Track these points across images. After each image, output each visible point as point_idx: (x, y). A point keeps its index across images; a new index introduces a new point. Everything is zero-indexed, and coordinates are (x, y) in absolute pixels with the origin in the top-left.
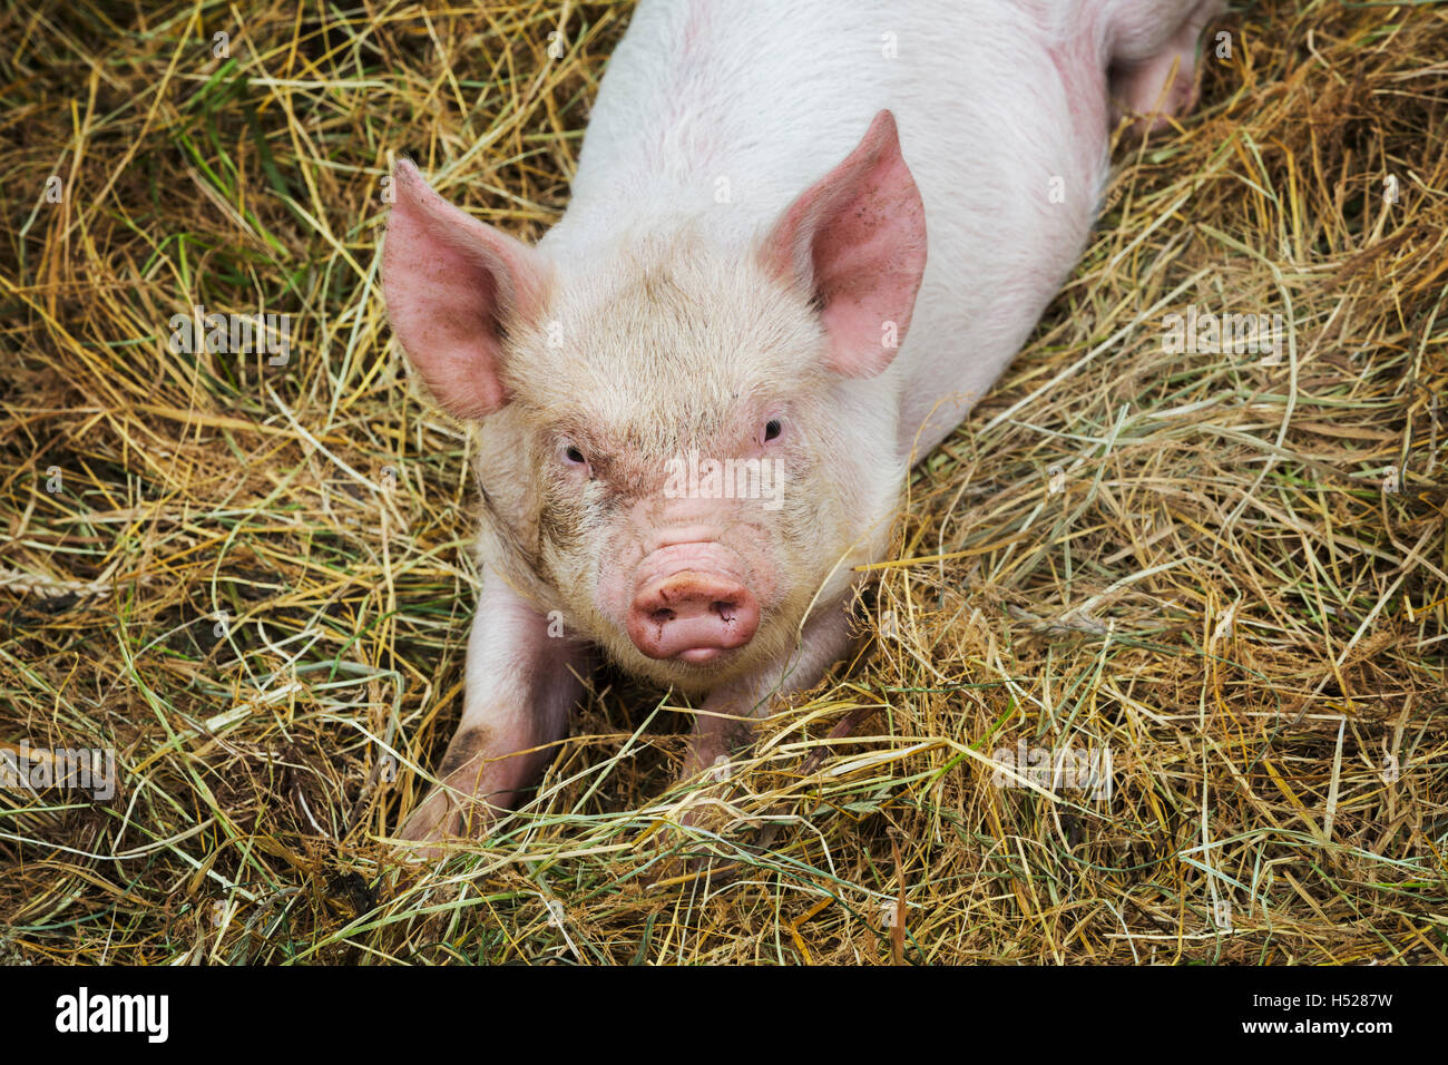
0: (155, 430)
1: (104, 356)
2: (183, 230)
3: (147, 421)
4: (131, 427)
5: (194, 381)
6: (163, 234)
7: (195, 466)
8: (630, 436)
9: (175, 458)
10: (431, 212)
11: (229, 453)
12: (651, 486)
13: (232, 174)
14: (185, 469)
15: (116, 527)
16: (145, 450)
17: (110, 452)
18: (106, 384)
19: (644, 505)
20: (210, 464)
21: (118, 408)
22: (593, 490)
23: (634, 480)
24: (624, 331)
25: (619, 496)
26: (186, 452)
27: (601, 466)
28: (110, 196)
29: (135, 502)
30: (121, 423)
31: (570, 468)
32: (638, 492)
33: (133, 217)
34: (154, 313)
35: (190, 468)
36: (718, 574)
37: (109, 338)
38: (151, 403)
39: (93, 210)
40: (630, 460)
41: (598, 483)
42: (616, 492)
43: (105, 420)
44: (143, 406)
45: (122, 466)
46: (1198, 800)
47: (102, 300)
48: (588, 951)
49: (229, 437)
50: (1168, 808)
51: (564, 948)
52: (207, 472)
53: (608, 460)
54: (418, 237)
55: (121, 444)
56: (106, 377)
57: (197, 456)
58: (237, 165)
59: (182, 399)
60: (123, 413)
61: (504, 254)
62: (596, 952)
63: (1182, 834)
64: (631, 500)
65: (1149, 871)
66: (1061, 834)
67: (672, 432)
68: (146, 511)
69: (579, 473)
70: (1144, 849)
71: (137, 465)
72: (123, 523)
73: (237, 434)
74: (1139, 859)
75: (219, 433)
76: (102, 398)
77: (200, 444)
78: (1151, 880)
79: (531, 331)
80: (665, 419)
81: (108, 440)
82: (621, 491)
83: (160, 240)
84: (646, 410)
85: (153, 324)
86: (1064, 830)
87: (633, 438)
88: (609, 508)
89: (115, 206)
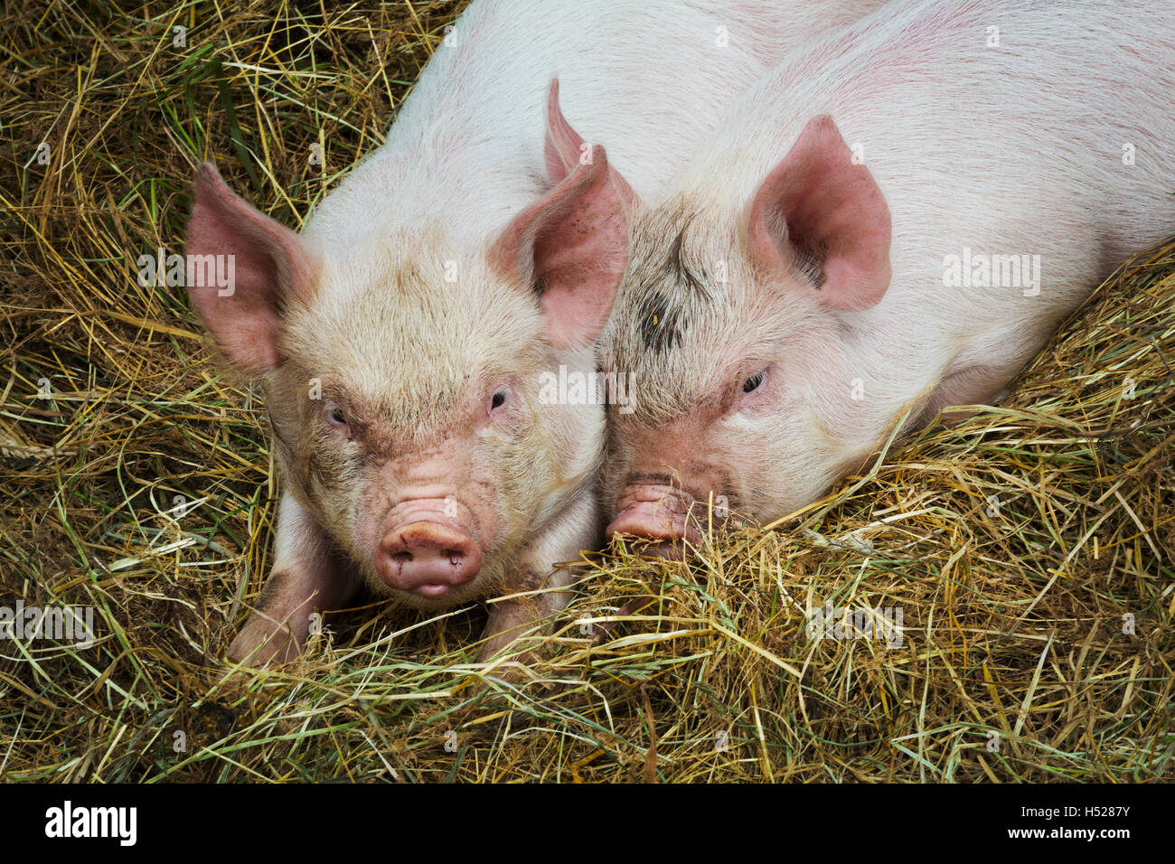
0: (115, 331)
1: (81, 269)
2: (157, 175)
3: (109, 325)
4: (96, 327)
5: (151, 295)
6: (139, 177)
7: (145, 363)
8: (382, 408)
9: (128, 355)
10: (226, 206)
11: (174, 355)
12: (398, 450)
13: (201, 134)
14: (136, 365)
15: (76, 405)
16: (105, 347)
17: (77, 346)
18: (80, 291)
19: (393, 465)
20: (157, 363)
21: (88, 312)
22: (350, 448)
23: (385, 445)
24: (378, 319)
25: (371, 456)
26: (139, 351)
27: (359, 431)
28: (99, 143)
29: (92, 387)
30: (89, 324)
31: (333, 426)
32: (388, 454)
33: (117, 162)
34: (125, 238)
35: (140, 364)
36: (449, 526)
37: (86, 255)
38: (115, 310)
39: (84, 152)
40: (381, 428)
41: (354, 443)
42: (369, 453)
43: (76, 320)
44: (109, 312)
45: (86, 357)
46: (918, 696)
47: (84, 224)
48: (404, 774)
49: (175, 342)
50: (892, 701)
51: (382, 771)
52: (153, 369)
53: (365, 427)
54: (216, 225)
55: (87, 340)
56: (81, 286)
57: (147, 356)
58: (205, 127)
59: (141, 309)
60: (91, 316)
61: (284, 243)
62: (410, 775)
63: (901, 722)
64: (382, 461)
65: (869, 748)
66: (804, 713)
67: (416, 407)
68: (99, 395)
69: (341, 433)
70: (867, 731)
71: (98, 357)
72: (81, 403)
73: (181, 341)
74: (863, 737)
75: (167, 339)
76: (75, 303)
77: (150, 346)
78: (870, 756)
79: (304, 311)
80: (410, 396)
81: (76, 337)
82: (375, 452)
83: (136, 181)
84: (395, 388)
85: (123, 247)
86: (807, 711)
87: (385, 410)
88: (363, 464)
89: (103, 151)
